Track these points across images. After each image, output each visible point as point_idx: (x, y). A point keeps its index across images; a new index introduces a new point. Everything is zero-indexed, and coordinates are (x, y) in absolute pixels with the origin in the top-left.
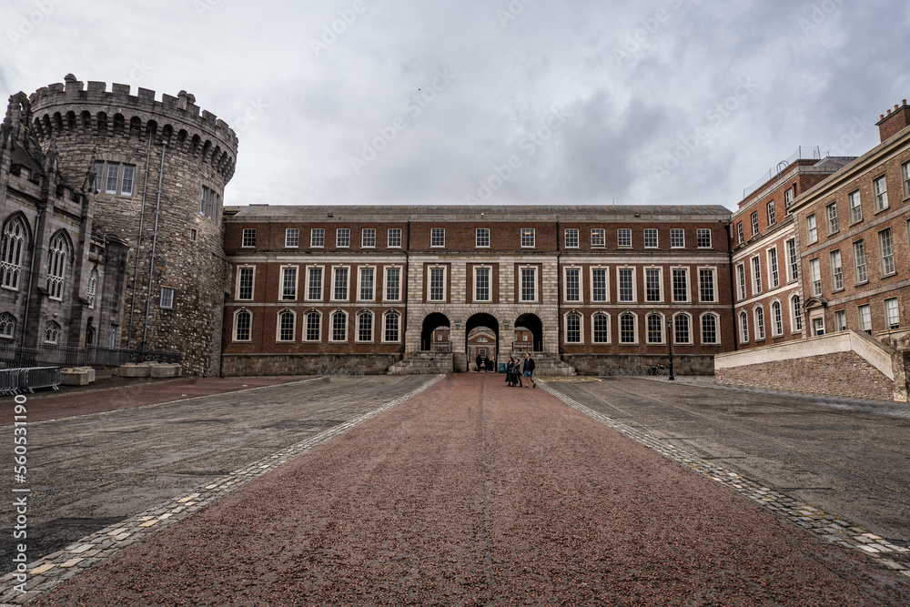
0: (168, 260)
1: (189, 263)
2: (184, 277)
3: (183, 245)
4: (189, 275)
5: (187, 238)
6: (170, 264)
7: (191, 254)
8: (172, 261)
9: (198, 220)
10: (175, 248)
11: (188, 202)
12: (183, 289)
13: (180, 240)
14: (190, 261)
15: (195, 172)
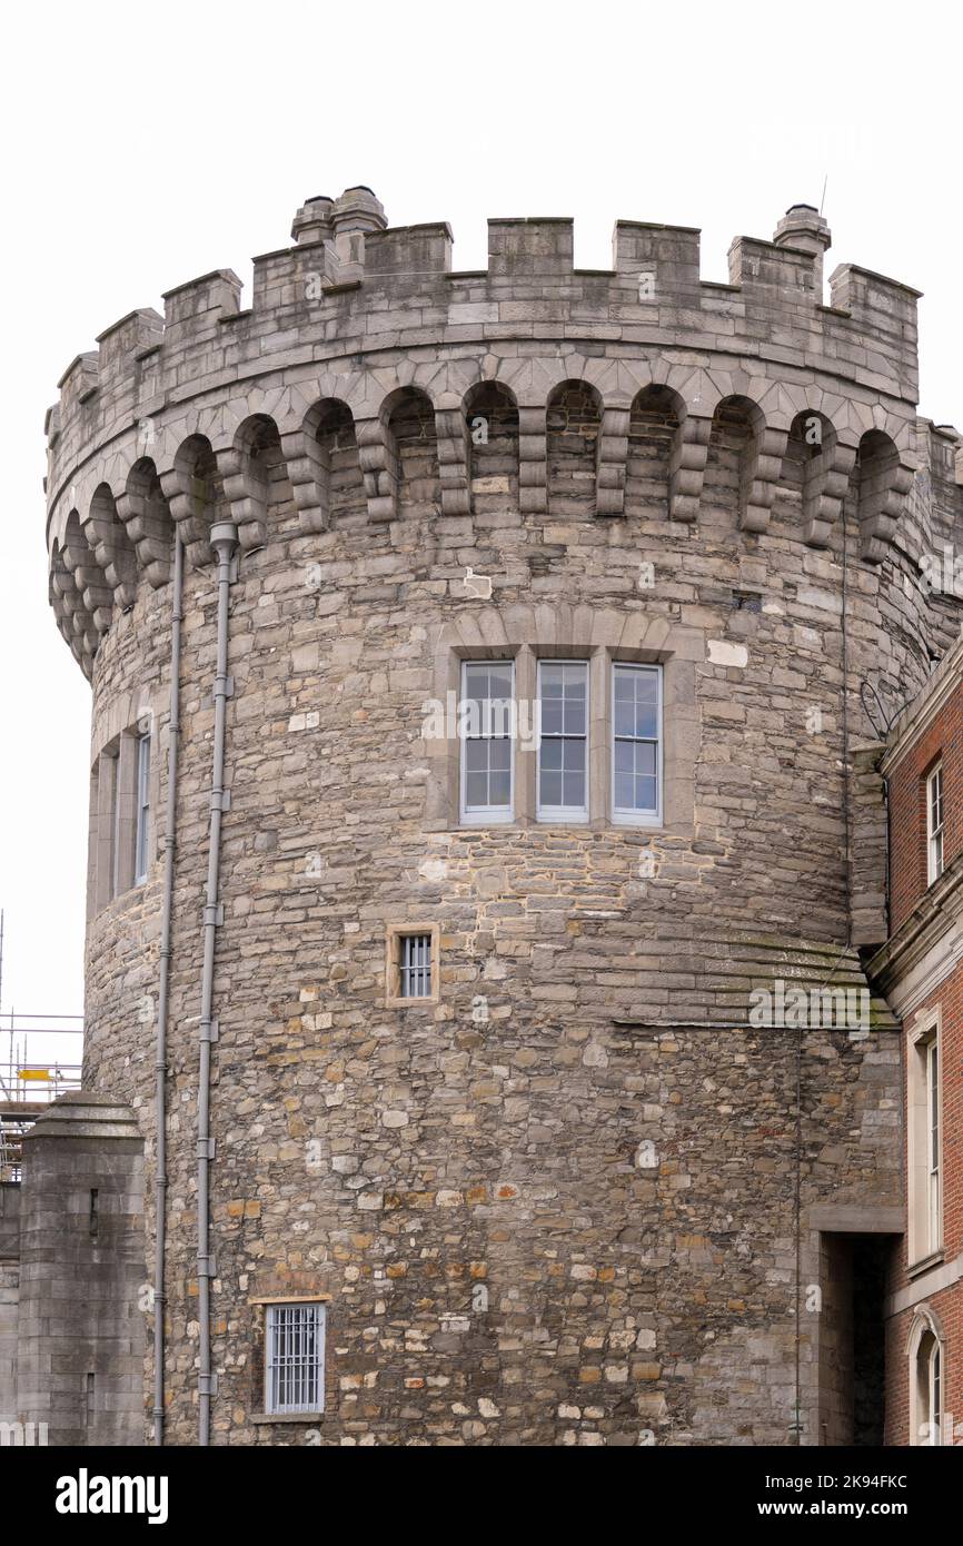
0: (267, 1154)
1: (393, 1135)
2: (366, 1224)
3: (350, 1045)
4: (399, 1204)
5: (366, 998)
6: (277, 1173)
7: (405, 1075)
8: (288, 1151)
9: (434, 871)
10: (304, 1078)
11: (355, 793)
12: (365, 1292)
13: (325, 1020)
14: (396, 1119)
15: (396, 601)
